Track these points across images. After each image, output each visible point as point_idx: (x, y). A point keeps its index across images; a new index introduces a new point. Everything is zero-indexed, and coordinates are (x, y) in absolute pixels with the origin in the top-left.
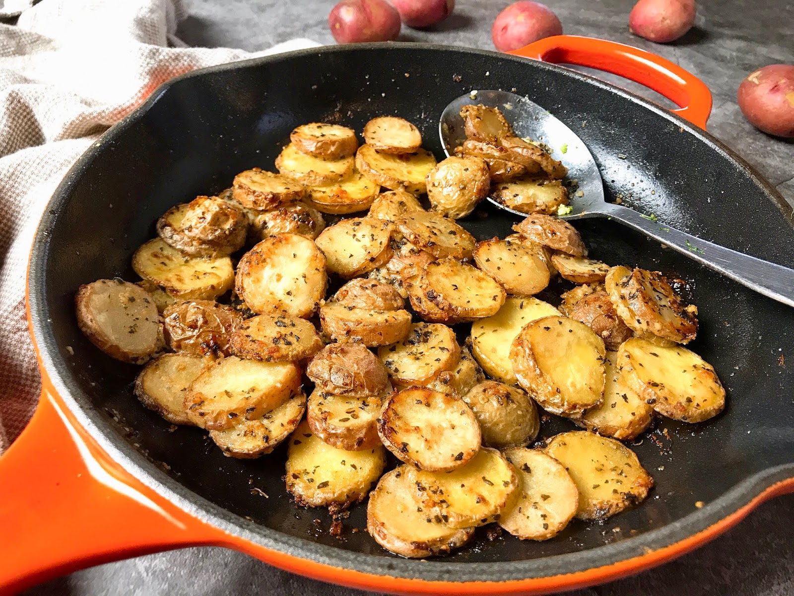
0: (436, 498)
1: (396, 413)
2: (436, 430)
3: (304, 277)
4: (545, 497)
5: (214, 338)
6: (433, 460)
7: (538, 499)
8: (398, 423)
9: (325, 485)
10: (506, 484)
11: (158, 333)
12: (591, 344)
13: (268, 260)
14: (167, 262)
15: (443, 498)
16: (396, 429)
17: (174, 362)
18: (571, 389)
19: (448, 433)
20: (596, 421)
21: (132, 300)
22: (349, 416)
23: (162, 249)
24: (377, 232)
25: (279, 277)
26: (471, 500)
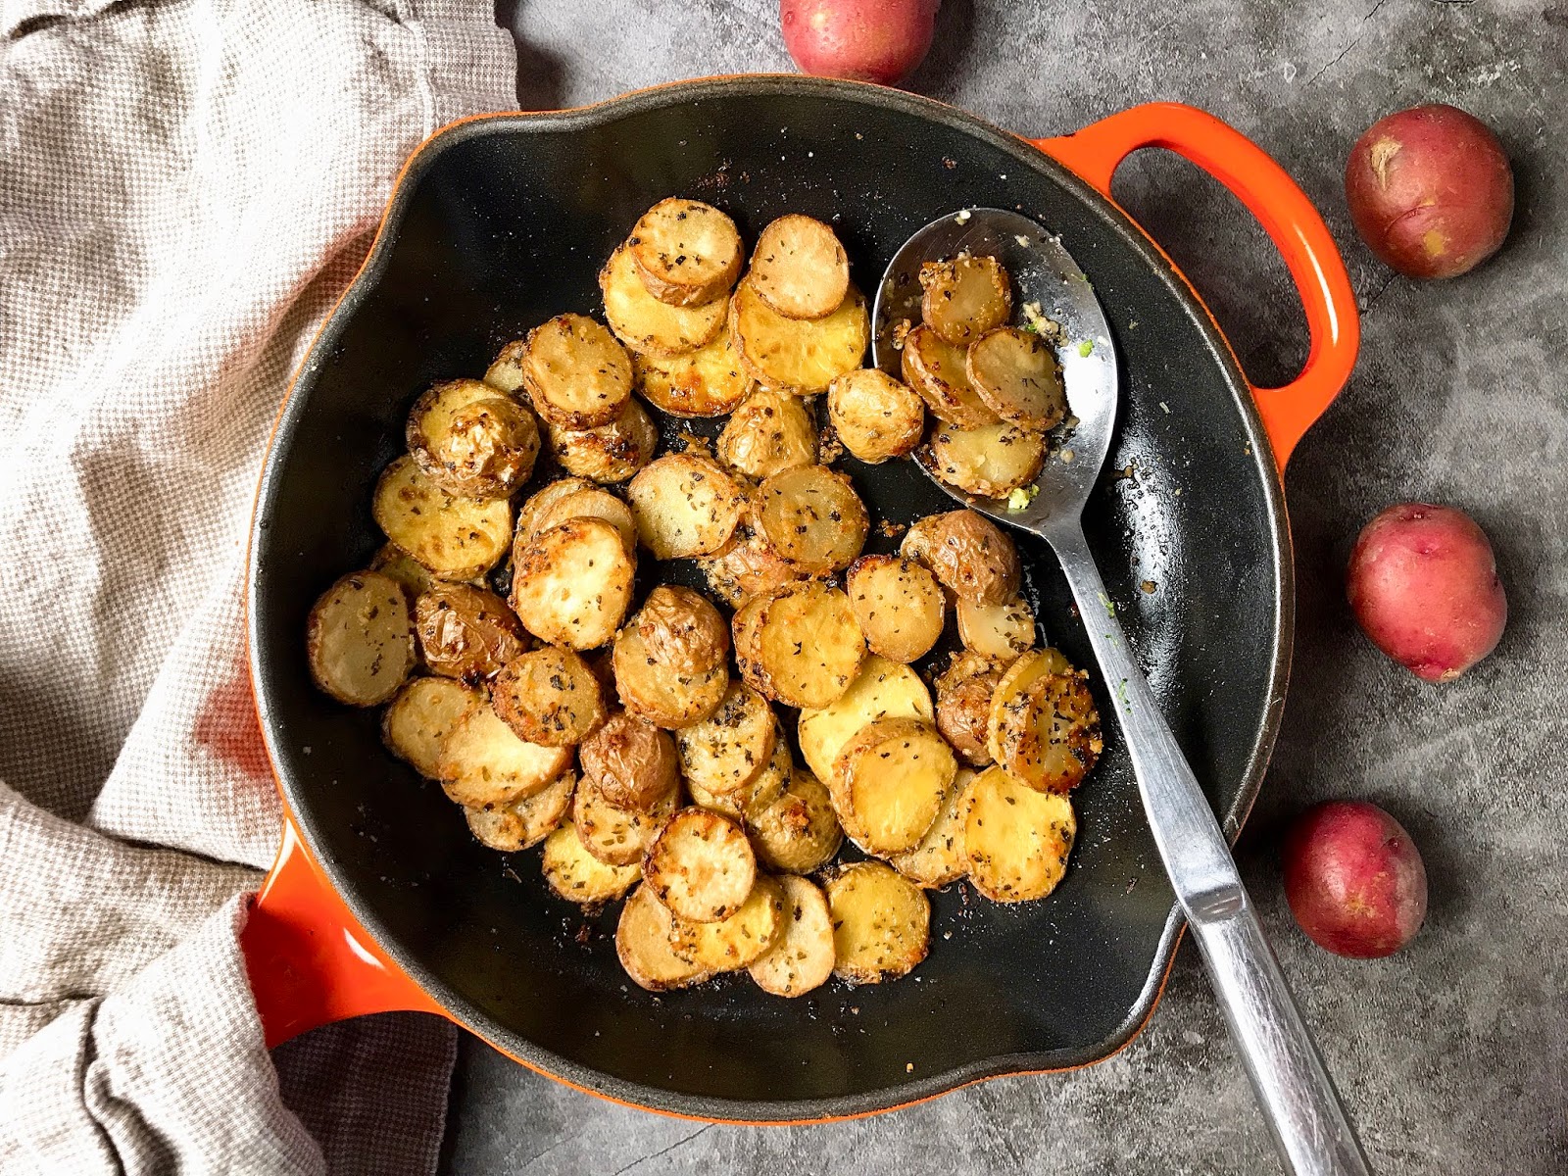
0: (687, 940)
1: (665, 849)
2: (705, 873)
3: (600, 600)
4: (801, 956)
5: (477, 665)
6: (692, 909)
7: (794, 955)
8: (666, 859)
9: (581, 885)
10: (764, 938)
11: (408, 651)
12: (938, 771)
13: (553, 566)
14: (420, 503)
15: (694, 941)
16: (661, 867)
17: (429, 691)
18: (884, 834)
19: (718, 876)
20: (902, 863)
21: (374, 614)
22: (615, 837)
23: (414, 479)
24: (722, 509)
25: (566, 595)
26: (724, 948)
